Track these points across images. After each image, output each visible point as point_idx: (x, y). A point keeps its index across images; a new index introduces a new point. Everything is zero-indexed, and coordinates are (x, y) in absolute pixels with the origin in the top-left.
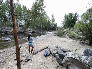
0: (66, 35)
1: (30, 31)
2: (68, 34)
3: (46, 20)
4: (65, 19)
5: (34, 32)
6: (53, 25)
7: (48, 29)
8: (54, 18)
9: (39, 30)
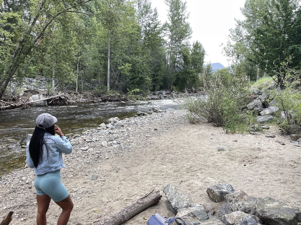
0: (260, 119)
1: (35, 99)
2: (273, 108)
3: (139, 29)
4: (251, 19)
5: (61, 101)
6: (178, 57)
7: (149, 79)
8: (185, 13)
9: (96, 89)
